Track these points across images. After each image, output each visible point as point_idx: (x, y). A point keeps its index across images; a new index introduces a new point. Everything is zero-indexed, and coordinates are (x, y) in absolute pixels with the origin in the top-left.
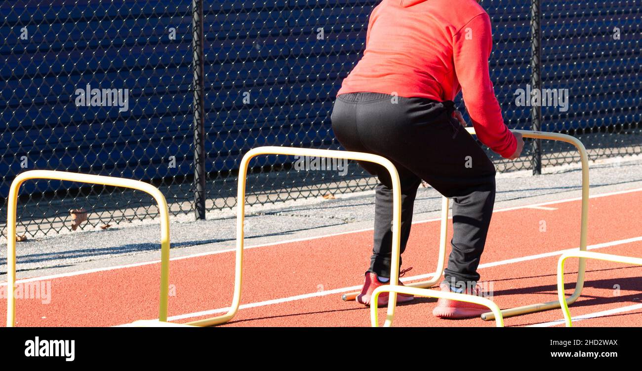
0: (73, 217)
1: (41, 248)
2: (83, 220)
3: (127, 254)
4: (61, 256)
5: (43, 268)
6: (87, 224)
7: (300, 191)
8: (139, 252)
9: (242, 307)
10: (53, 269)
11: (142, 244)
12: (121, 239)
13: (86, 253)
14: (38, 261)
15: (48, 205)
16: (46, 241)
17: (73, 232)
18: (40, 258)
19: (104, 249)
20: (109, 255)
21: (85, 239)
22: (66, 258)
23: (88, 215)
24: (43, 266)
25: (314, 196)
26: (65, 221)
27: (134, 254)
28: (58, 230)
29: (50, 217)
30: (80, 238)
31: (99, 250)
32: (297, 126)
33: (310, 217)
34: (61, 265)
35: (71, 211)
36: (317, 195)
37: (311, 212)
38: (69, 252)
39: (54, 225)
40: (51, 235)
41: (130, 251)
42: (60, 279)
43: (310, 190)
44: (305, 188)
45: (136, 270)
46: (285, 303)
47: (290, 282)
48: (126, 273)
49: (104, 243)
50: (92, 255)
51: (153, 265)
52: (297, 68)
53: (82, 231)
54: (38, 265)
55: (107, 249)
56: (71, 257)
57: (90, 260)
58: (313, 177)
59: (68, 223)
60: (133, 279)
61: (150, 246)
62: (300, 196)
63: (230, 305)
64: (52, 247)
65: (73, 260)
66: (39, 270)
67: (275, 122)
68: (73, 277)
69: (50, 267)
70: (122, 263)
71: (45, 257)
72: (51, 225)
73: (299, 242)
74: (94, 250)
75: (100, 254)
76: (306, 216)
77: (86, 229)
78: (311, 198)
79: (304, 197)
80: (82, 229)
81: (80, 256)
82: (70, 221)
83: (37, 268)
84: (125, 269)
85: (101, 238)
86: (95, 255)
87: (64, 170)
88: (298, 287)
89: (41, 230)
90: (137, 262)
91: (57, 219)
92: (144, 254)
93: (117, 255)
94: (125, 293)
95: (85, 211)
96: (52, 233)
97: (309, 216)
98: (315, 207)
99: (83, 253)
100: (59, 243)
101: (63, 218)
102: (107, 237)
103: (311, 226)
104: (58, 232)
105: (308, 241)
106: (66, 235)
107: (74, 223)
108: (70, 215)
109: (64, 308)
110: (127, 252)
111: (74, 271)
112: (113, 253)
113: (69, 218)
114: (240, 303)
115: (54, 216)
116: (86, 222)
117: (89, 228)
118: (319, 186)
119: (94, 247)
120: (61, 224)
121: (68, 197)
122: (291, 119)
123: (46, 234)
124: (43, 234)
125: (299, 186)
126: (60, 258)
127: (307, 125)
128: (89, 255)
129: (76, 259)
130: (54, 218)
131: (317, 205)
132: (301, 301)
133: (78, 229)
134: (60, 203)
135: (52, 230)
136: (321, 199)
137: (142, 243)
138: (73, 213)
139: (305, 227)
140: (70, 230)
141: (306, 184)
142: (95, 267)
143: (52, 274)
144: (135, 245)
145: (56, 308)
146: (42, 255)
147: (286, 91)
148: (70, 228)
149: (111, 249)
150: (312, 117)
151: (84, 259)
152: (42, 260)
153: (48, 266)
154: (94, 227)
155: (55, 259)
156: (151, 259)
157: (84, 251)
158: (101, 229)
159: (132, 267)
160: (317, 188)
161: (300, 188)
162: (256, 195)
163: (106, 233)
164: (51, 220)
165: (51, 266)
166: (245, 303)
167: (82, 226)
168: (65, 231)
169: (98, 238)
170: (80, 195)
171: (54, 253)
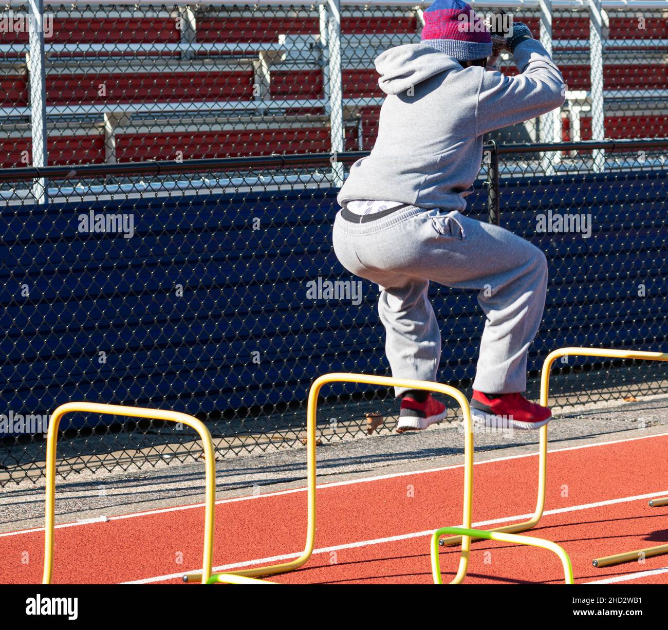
0: (369, 420)
1: (337, 453)
2: (379, 424)
3: (425, 459)
4: (358, 461)
5: (340, 473)
6: (383, 428)
7: (600, 394)
8: (438, 457)
9: (546, 513)
10: (350, 475)
11: (440, 449)
12: (418, 443)
13: (383, 458)
14: (335, 466)
15: (343, 408)
16: (342, 446)
17: (369, 436)
18: (336, 463)
19: (401, 454)
20: (407, 460)
21: (382, 443)
22: (363, 463)
23: (384, 418)
24: (340, 471)
25: (615, 398)
26: (361, 425)
27: (432, 459)
28: (353, 434)
29: (345, 421)
30: (376, 442)
31: (396, 454)
32: (596, 326)
33: (612, 420)
34: (358, 470)
35: (367, 415)
36: (618, 398)
37: (612, 415)
38: (366, 457)
39: (350, 429)
40: (347, 439)
41: (428, 456)
42: (358, 484)
43: (611, 393)
44: (605, 390)
45: (435, 475)
46: (590, 509)
47: (594, 488)
48: (425, 478)
49: (402, 448)
50: (389, 460)
51: (452, 469)
52: (596, 266)
53: (378, 436)
54: (335, 470)
55: (405, 454)
56: (369, 462)
57: (388, 465)
58: (613, 379)
59: (363, 427)
60: (433, 484)
61: (448, 451)
62: (601, 399)
63: (533, 511)
64: (349, 452)
65: (370, 465)
66: (337, 476)
67: (574, 323)
68: (372, 482)
69: (347, 473)
70: (420, 468)
71: (342, 462)
72: (347, 429)
73: (602, 446)
74: (391, 455)
75: (398, 459)
76: (607, 419)
77: (382, 433)
78: (611, 401)
79: (605, 399)
80: (378, 433)
81: (378, 461)
82: (366, 425)
83: (334, 474)
84: (424, 474)
85: (398, 443)
86: (393, 460)
87: (360, 373)
88: (602, 493)
89: (349, 433)
90: (436, 467)
91: (353, 423)
92: (442, 459)
93: (414, 460)
94: (425, 499)
95: (381, 414)
96: (348, 438)
97: (610, 419)
98: (616, 409)
99: (380, 458)
100: (355, 448)
101: (359, 422)
102: (404, 442)
103: (613, 429)
104: (354, 437)
105: (611, 445)
106: (362, 439)
107: (370, 427)
108: (366, 418)
109: (363, 514)
110: (425, 456)
111: (372, 476)
112: (411, 458)
113: (365, 422)
114: (544, 509)
115: (350, 420)
116: (382, 426)
117: (385, 432)
118: (619, 388)
119: (391, 451)
120: (357, 428)
121: (364, 400)
122: (591, 319)
123: (341, 438)
124: (338, 439)
125: (599, 389)
126: (357, 463)
127: (607, 325)
128: (387, 460)
129: (373, 464)
130: (349, 422)
131: (618, 407)
132: (606, 507)
133: (374, 434)
134: (356, 407)
135: (348, 434)
136: (622, 402)
137: (440, 447)
138: (369, 416)
139: (607, 431)
140: (366, 435)
141: (607, 386)
142: (393, 472)
143: (350, 479)
144: (433, 449)
145: (355, 514)
146: (339, 460)
147: (585, 290)
148: (366, 432)
149: (408, 453)
150: (612, 316)
151: (381, 464)
152: (339, 465)
153: (346, 471)
154: (391, 431)
155: (352, 464)
156: (450, 463)
157: (381, 456)
158: (397, 433)
159: (432, 472)
160: (617, 391)
161: (600, 391)
162: (555, 397)
163: (403, 437)
164: (346, 423)
165: (348, 471)
166: (549, 509)
167: (378, 430)
168: (361, 435)
169: (395, 442)
170: (376, 398)
171: (351, 458)
